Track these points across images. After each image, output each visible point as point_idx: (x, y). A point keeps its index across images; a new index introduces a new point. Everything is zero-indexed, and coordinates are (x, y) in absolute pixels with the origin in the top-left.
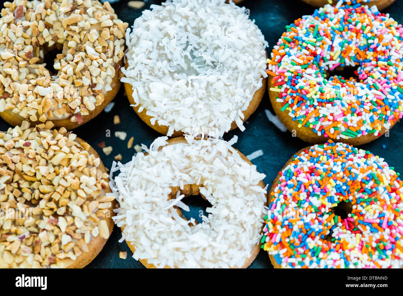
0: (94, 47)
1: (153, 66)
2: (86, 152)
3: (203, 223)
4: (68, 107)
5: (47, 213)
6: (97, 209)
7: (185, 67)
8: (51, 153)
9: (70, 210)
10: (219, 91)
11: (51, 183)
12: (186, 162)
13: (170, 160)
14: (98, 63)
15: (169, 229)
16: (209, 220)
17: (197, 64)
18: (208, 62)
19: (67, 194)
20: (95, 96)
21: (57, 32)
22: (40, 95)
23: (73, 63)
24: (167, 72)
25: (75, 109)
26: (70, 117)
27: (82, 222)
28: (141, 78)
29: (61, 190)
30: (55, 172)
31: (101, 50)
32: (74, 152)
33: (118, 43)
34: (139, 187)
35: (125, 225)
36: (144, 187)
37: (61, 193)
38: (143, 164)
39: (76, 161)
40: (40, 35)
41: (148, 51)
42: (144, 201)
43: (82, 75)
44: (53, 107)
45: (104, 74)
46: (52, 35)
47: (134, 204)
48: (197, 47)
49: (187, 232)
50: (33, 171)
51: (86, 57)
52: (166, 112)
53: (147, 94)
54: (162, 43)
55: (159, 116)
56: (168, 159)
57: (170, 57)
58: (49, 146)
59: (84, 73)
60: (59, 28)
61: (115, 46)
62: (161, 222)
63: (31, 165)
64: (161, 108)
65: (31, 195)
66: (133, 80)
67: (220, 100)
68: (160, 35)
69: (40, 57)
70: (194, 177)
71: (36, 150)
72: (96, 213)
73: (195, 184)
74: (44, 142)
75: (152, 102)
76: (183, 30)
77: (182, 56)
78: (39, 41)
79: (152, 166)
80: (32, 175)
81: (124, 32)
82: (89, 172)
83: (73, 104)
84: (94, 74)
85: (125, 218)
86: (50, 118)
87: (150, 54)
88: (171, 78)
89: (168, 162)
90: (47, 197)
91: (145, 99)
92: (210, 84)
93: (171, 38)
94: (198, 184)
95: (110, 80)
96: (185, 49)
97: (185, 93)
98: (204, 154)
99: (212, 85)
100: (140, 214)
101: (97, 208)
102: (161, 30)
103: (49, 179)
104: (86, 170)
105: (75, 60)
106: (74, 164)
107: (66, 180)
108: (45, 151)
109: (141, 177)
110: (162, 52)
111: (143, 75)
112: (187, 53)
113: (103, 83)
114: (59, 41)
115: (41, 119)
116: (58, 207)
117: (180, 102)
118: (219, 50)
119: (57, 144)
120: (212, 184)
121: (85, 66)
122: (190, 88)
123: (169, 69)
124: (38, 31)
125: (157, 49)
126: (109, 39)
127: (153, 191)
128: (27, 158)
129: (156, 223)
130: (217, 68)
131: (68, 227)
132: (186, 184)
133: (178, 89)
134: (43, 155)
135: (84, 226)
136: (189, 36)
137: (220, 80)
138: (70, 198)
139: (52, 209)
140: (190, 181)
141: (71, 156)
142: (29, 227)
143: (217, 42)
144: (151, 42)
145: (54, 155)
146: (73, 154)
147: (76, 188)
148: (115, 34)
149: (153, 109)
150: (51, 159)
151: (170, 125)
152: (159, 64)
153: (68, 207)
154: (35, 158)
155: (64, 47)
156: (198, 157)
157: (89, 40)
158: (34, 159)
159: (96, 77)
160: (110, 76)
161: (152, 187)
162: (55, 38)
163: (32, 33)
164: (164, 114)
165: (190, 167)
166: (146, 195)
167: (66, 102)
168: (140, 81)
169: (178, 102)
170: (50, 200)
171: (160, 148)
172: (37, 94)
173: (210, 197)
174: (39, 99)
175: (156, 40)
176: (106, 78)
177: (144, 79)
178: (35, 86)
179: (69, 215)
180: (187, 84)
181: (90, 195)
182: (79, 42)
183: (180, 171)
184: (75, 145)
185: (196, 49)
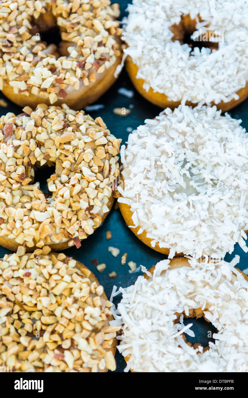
0: (90, 167)
1: (152, 186)
2: (87, 280)
3: (210, 350)
4: (66, 232)
5: (51, 346)
6: (103, 341)
7: (183, 185)
8: (53, 284)
9: (76, 343)
10: (222, 212)
11: (52, 314)
12: (191, 288)
13: (175, 286)
14: (95, 184)
15: (178, 359)
16: (216, 346)
17: (196, 182)
18: (208, 180)
19: (71, 326)
20: (92, 218)
21: (48, 150)
22: (36, 221)
23: (69, 185)
24: (166, 192)
25: (74, 234)
26: (68, 241)
27: (89, 356)
28: (140, 199)
29: (65, 322)
30: (57, 302)
31: (97, 171)
32: (75, 280)
33: (113, 161)
34: (144, 315)
35: (130, 355)
36: (149, 316)
37: (66, 325)
38: (147, 291)
39: (79, 290)
40: (32, 154)
41: (146, 170)
42: (150, 330)
43: (80, 197)
44: (51, 232)
45: (100, 195)
46: (44, 154)
47: (141, 334)
48: (195, 164)
49: (195, 361)
50: (34, 302)
51: (82, 178)
52: (168, 235)
53: (147, 216)
54: (160, 161)
55: (159, 238)
56: (173, 285)
57: (168, 175)
58: (50, 275)
59: (81, 196)
60: (51, 146)
61: (110, 165)
62: (169, 352)
63: (31, 296)
64: (162, 232)
65: (33, 325)
66: (131, 201)
67: (223, 222)
68: (158, 152)
69: (31, 177)
70: (199, 302)
71: (36, 280)
72: (102, 345)
73: (200, 308)
74: (45, 272)
75: (153, 224)
76: (180, 147)
77: (180, 174)
78: (30, 161)
79: (156, 293)
80: (32, 305)
81: (118, 149)
82: (93, 301)
83: (72, 230)
84: (92, 196)
85: (131, 348)
86: (47, 244)
87: (148, 173)
88: (171, 198)
89: (172, 288)
90: (50, 329)
91: (145, 221)
92: (211, 204)
93: (169, 156)
94: (203, 309)
95: (106, 201)
96: (183, 167)
97: (187, 215)
98: (209, 278)
99: (213, 205)
100: (148, 345)
102: (157, 147)
103: (51, 309)
104: (89, 300)
105: (72, 182)
106: (77, 294)
107: (70, 312)
108: (45, 281)
109: (146, 305)
110: (160, 170)
111: (141, 196)
112: (185, 171)
113: (100, 204)
114: (50, 159)
115: (37, 245)
116: (62, 340)
117: (182, 224)
118: (218, 167)
119: (57, 273)
120: (219, 310)
121: (82, 188)
122: (192, 210)
123: (169, 188)
124: (30, 150)
125: (155, 168)
126: (105, 158)
127: (159, 320)
128: (27, 289)
129: (164, 354)
130: (218, 186)
131: (75, 361)
132: (190, 308)
133: (180, 211)
134: (44, 285)
135: (91, 360)
136: (187, 152)
137: (222, 200)
138: (74, 330)
139: (55, 342)
140: (193, 305)
141: (73, 285)
142: (33, 361)
143: (216, 160)
144: (148, 161)
145: (57, 284)
146: (75, 282)
147: (80, 320)
148: (110, 152)
149: (155, 232)
150: (53, 288)
151: (171, 247)
152: (158, 185)
153: (72, 340)
154: (35, 288)
155: (57, 166)
156: (203, 282)
157: (84, 160)
158: (35, 289)
159: (93, 199)
160: (107, 196)
161: (157, 315)
162: (47, 156)
163: (23, 152)
164: (165, 236)
165: (195, 292)
166: (152, 324)
167: (63, 227)
168: (139, 202)
169: (180, 225)
170: (53, 332)
171: (163, 272)
172: (33, 220)
173: (215, 322)
174: (36, 225)
175: (153, 159)
176: (103, 199)
177: (143, 200)
178: (30, 210)
179: (74, 348)
180: (188, 204)
181: (94, 326)
182: (74, 162)
183: (185, 296)
184: (76, 273)
185: (193, 166)
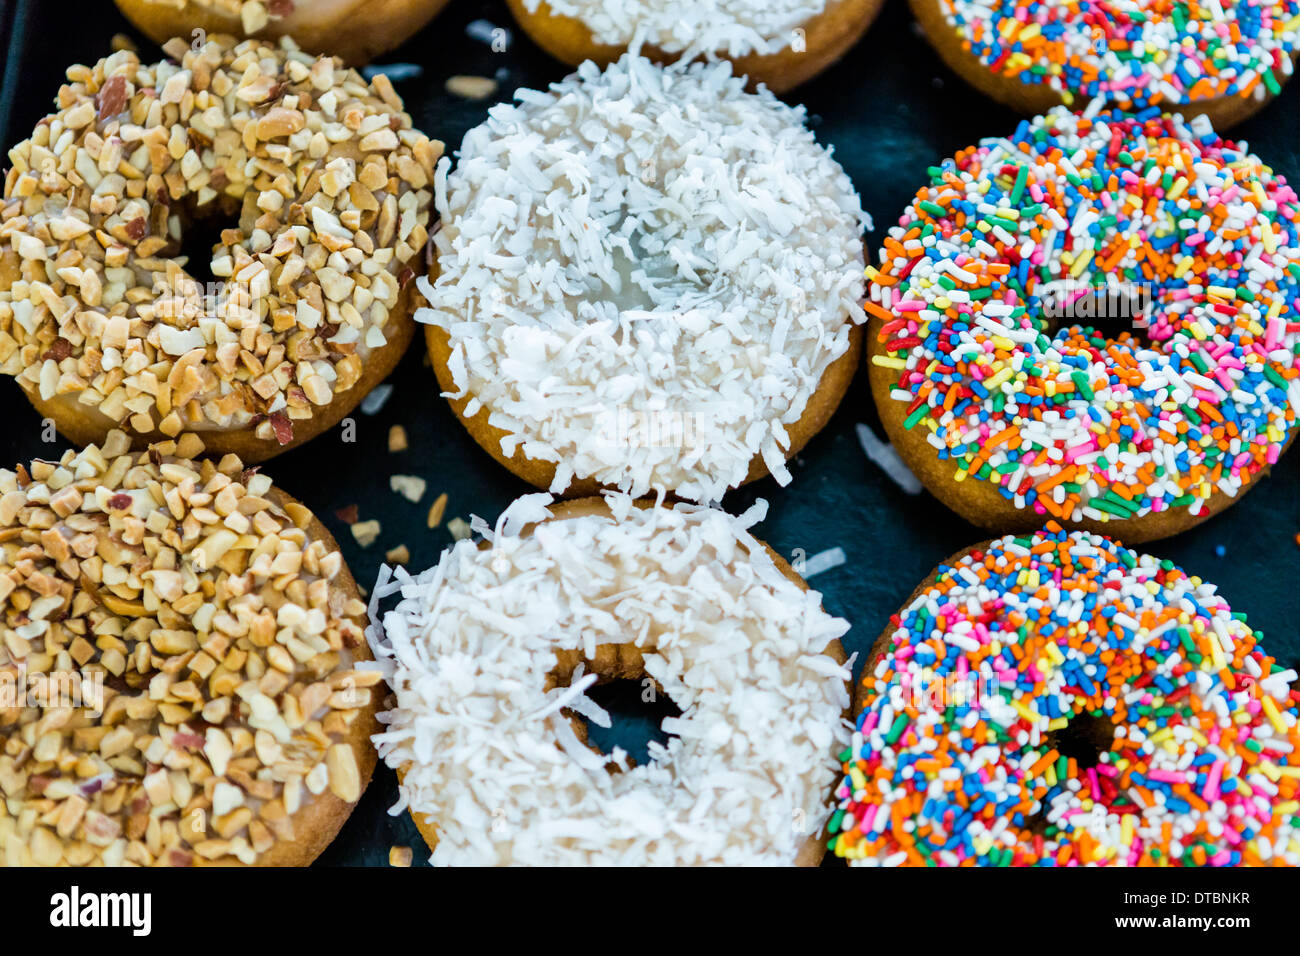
0: (337, 211)
1: (514, 274)
2: (298, 532)
3: (652, 764)
4: (250, 393)
5: (171, 714)
6: (326, 710)
7: (614, 281)
8: (192, 532)
9: (243, 709)
10: (714, 359)
11: (186, 624)
12: (606, 575)
13: (557, 566)
14: (347, 260)
15: (546, 778)
16: (670, 755)
17: (650, 274)
18: (686, 271)
19: (237, 659)
20: (333, 361)
21: (225, 162)
22: (163, 353)
23: (271, 258)
24: (557, 296)
25: (272, 399)
26: (254, 425)
27: (279, 748)
28: (477, 310)
29: (217, 645)
30: (201, 589)
31: (356, 223)
32: (262, 530)
33: (411, 202)
34: (458, 644)
35: (410, 763)
36: (473, 646)
37: (218, 654)
38: (472, 577)
39: (268, 558)
40: (175, 168)
41: (502, 229)
42: (471, 688)
43: (297, 294)
44: (205, 389)
45: (363, 295)
46: (210, 171)
47: (441, 698)
48: (652, 222)
49: (601, 791)
50: (135, 584)
51: (311, 242)
52: (549, 420)
53: (495, 362)
54: (545, 206)
55: (527, 430)
56: (551, 564)
57: (567, 249)
58: (188, 509)
59: (301, 290)
60: (231, 149)
61: (400, 212)
62: (521, 756)
63: (128, 567)
64: (534, 406)
65: (126, 657)
66: (451, 317)
67: (717, 388)
68: (542, 182)
69: (169, 238)
70: (629, 622)
71: (145, 520)
72: (322, 721)
73: (632, 645)
74: (172, 497)
75: (508, 385)
76: (612, 169)
77: (605, 250)
78: (168, 189)
79: (500, 584)
80: (131, 596)
81: (430, 169)
82: (307, 594)
83: (266, 385)
84: (335, 295)
85: (412, 740)
86: (194, 426)
87: (508, 239)
88: (569, 315)
89: (549, 572)
90: (173, 665)
91: (488, 375)
92: (687, 336)
93: (575, 192)
94: (639, 643)
95: (381, 315)
96: (615, 228)
97: (609, 363)
98: (663, 551)
99: (693, 340)
100: (459, 731)
101: (324, 705)
102: (543, 167)
103: (183, 610)
104: (297, 588)
105: (278, 250)
106: (261, 567)
107: (235, 617)
108: (173, 525)
109: (464, 616)
110: (544, 233)
111: (482, 304)
112: (622, 240)
113: (360, 322)
114: (229, 190)
115: (164, 427)
116: (207, 699)
117: (593, 387)
118: (719, 233)
119: (210, 505)
120: (684, 644)
121: (306, 267)
122: (626, 347)
123: (565, 285)
124: (169, 156)
125: (531, 225)
126: (384, 189)
127: (499, 660)
128: (117, 545)
129: (507, 760)
130: (712, 288)
131: (233, 759)
132: (604, 641)
133: (590, 349)
134: (167, 536)
135: (283, 759)
136: (630, 187)
137: (719, 325)
138: (243, 672)
139: (187, 705)
140: (615, 633)
141: (252, 542)
142: (116, 756)
143: (715, 211)
144: (511, 202)
145: (202, 538)
146: (261, 536)
147: (263, 642)
148: (404, 174)
149: (511, 408)
150: (190, 550)
151: (560, 459)
152: (534, 271)
153: (236, 700)
154: (142, 545)
155: (246, 209)
156: (643, 561)
157: (321, 190)
158: (139, 547)
159: (340, 304)
160: (383, 302)
161: (496, 647)
162: (219, 181)
163: (150, 163)
164: (542, 423)
165: (617, 590)
166: (479, 672)
167: (243, 376)
168: (474, 319)
169: (587, 388)
170: (183, 675)
171: (528, 529)
172: (155, 350)
173: (675, 684)
174: (163, 365)
175: (527, 198)
176: (369, 309)
177: (485, 316)
178: (152, 323)
179: (238, 724)
180: (618, 336)
181: (305, 665)
182: (292, 194)
183: (587, 600)
184: (267, 511)
185: (648, 229)
